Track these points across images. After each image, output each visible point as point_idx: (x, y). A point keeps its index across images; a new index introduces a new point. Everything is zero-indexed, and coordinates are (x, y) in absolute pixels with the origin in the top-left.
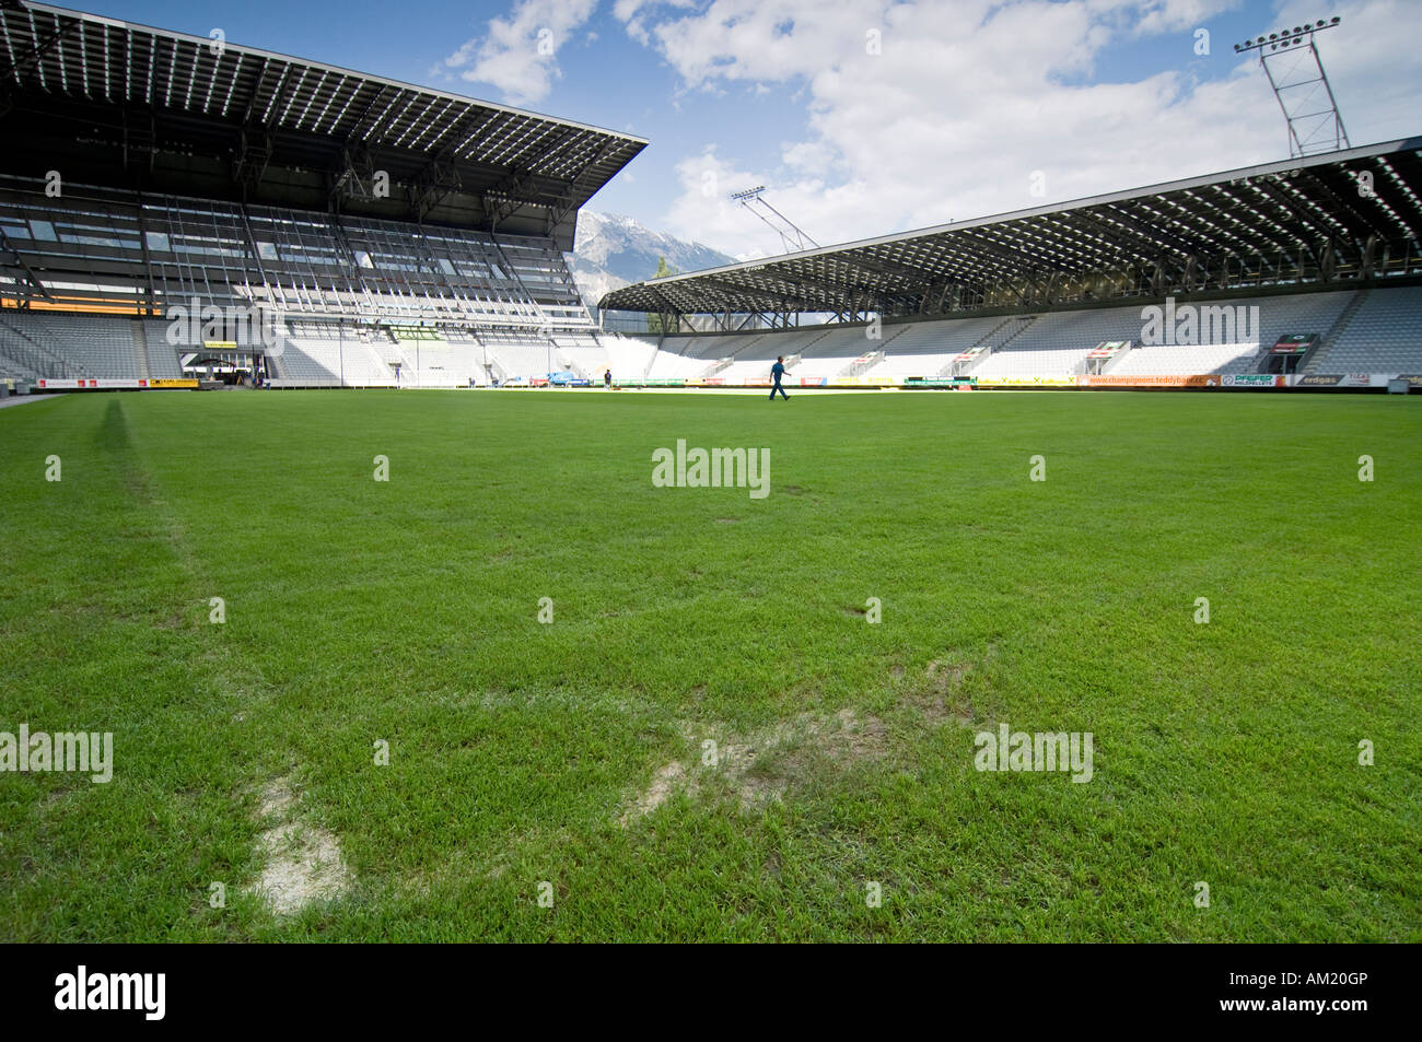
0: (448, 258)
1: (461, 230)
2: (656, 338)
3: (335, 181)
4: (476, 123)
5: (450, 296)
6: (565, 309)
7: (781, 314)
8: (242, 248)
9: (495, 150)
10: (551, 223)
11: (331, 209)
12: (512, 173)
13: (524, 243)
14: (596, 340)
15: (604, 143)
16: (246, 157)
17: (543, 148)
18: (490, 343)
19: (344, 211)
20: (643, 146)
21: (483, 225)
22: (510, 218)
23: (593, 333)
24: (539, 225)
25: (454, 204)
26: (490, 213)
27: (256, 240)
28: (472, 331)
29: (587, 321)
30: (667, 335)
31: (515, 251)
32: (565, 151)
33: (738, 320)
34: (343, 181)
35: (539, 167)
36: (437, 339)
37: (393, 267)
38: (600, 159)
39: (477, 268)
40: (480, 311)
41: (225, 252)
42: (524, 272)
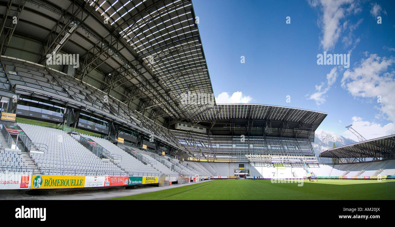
0: (286, 145)
1: (289, 138)
2: (332, 165)
3: (265, 129)
4: (290, 112)
5: (286, 155)
6: (311, 157)
7: (361, 158)
8: (247, 146)
9: (295, 118)
10: (309, 135)
11: (264, 136)
12: (299, 123)
13: (303, 140)
14: (319, 166)
15: (317, 115)
16: (249, 126)
17: (305, 117)
18: (294, 167)
19: (267, 135)
20: (327, 115)
21: (294, 137)
22: (300, 134)
23: (318, 164)
24: (306, 136)
25: (288, 132)
26: (295, 133)
27: (250, 144)
28: (291, 164)
29: (316, 160)
30: (335, 164)
31: (301, 142)
32: (310, 117)
33: (351, 160)
34: (266, 129)
35: (305, 121)
36: (283, 166)
37: (275, 148)
38: (318, 118)
39: (292, 147)
40: (292, 159)
41: (244, 147)
42: (303, 148)
